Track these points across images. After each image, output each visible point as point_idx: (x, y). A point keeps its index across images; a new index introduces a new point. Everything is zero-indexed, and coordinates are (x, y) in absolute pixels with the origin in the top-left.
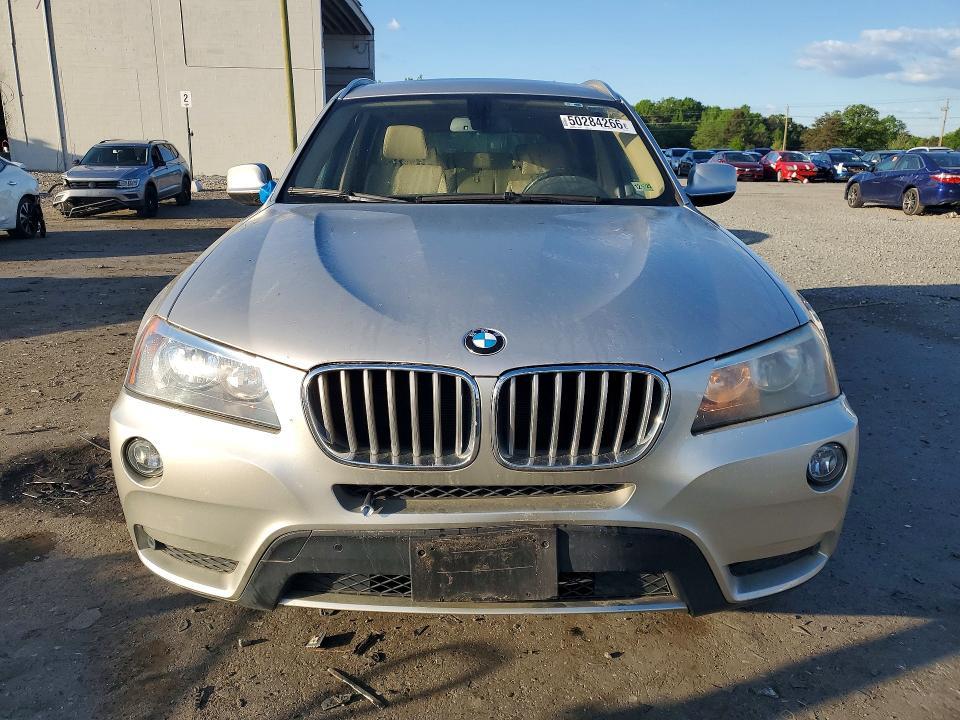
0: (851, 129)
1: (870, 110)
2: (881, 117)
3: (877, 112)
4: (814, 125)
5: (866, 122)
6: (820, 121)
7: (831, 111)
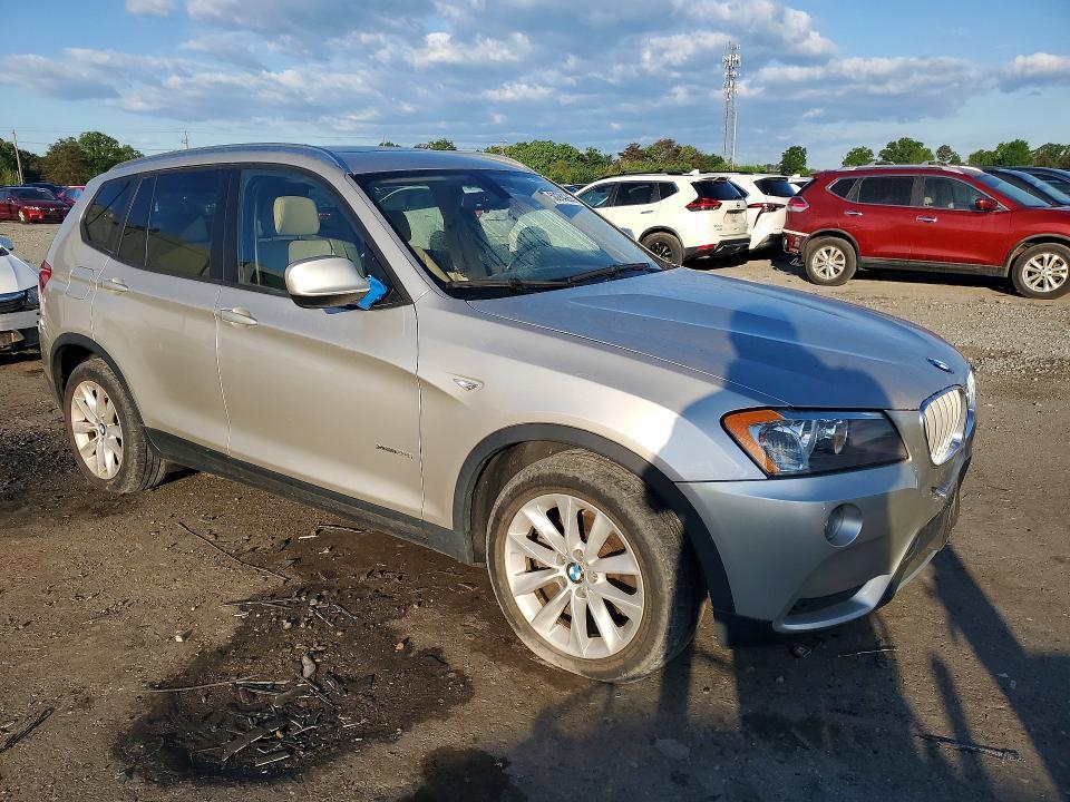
0: (93, 160)
1: (109, 139)
2: (121, 146)
3: (116, 142)
4: (48, 153)
5: (108, 151)
6: (55, 149)
7: (65, 137)
